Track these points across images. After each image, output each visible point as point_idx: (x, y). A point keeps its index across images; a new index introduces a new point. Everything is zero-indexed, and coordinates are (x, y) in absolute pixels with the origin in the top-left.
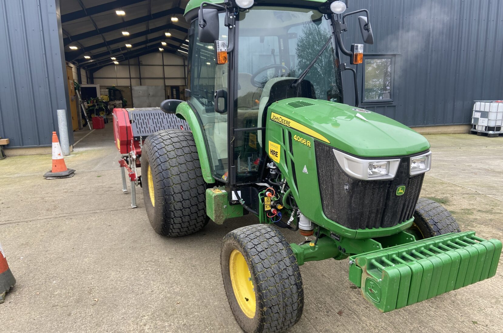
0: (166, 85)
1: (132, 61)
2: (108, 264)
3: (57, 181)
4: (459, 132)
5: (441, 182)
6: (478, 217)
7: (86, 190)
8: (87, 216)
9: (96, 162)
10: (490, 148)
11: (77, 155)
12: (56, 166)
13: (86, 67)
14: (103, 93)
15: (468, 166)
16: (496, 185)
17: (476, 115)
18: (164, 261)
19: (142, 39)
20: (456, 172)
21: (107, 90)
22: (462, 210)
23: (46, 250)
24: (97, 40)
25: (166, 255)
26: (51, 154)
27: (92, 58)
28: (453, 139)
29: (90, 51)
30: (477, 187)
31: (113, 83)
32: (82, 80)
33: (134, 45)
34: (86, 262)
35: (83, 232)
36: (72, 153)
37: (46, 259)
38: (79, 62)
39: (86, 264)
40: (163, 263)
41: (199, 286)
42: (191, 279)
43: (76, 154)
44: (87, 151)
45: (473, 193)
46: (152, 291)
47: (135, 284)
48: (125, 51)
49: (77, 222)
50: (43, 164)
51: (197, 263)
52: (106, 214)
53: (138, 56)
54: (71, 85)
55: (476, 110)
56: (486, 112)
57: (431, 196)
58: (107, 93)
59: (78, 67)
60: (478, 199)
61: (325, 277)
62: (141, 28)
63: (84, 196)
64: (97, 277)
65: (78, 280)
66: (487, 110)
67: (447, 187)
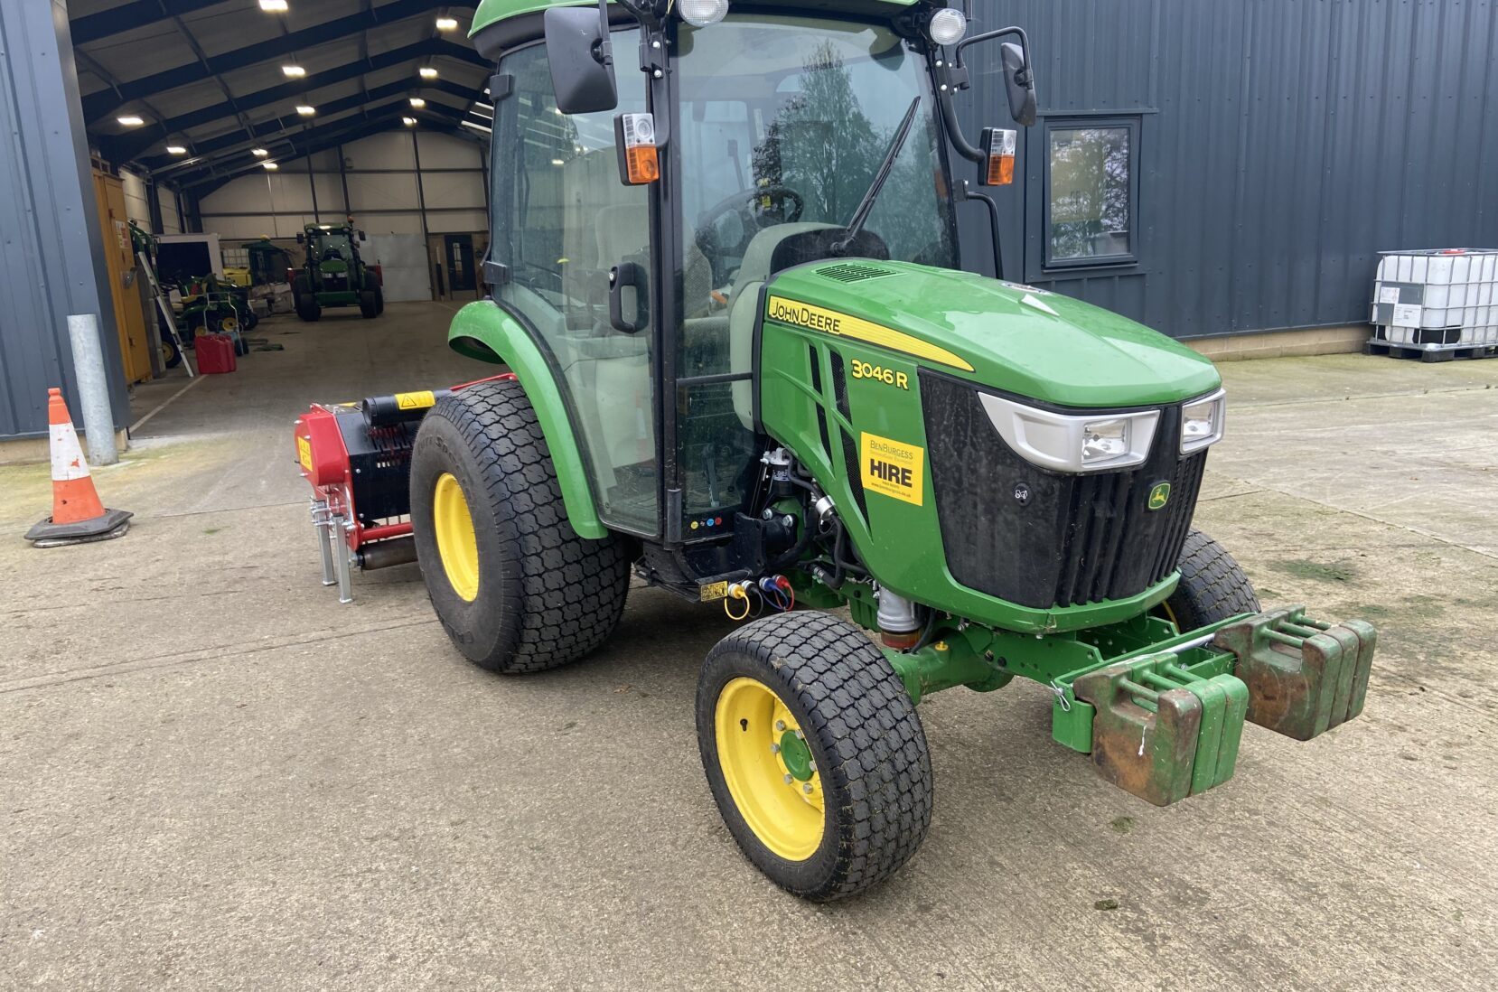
0: (430, 231)
1: (319, 160)
2: (232, 853)
3: (71, 551)
4: (1334, 350)
5: (1317, 508)
6: (1463, 625)
7: (167, 580)
8: (166, 675)
9: (204, 482)
10: (1436, 394)
11: (143, 462)
12: (65, 502)
13: (175, 182)
14: (232, 261)
15: (1385, 453)
16: (1486, 513)
17: (1385, 295)
18: (435, 834)
19: (347, 88)
20: (1352, 474)
21: (245, 252)
22: (1405, 599)
23: (17, 808)
24: (205, 95)
25: (442, 809)
26: (46, 462)
27: (191, 153)
28: (1319, 370)
29: (185, 131)
30: (1431, 523)
31: (262, 229)
32: (164, 224)
33: (322, 110)
34: (154, 852)
35: (149, 735)
36: (125, 455)
37: (15, 843)
38: (152, 167)
39: (154, 858)
40: (431, 841)
41: (563, 927)
42: (530, 901)
43: (139, 458)
44: (176, 446)
45: (1426, 541)
46: (392, 958)
47: (329, 932)
48: (298, 129)
49: (130, 697)
50: (27, 496)
51: (551, 835)
52: (233, 662)
53: (338, 142)
54: (120, 237)
55: (1386, 279)
56: (1416, 285)
57: (1296, 557)
58: (246, 261)
59: (149, 181)
60: (1446, 561)
61: (1003, 868)
62: (343, 53)
63: (156, 602)
64: (191, 907)
65: (123, 923)
66: (1418, 279)
67: (1339, 525)
